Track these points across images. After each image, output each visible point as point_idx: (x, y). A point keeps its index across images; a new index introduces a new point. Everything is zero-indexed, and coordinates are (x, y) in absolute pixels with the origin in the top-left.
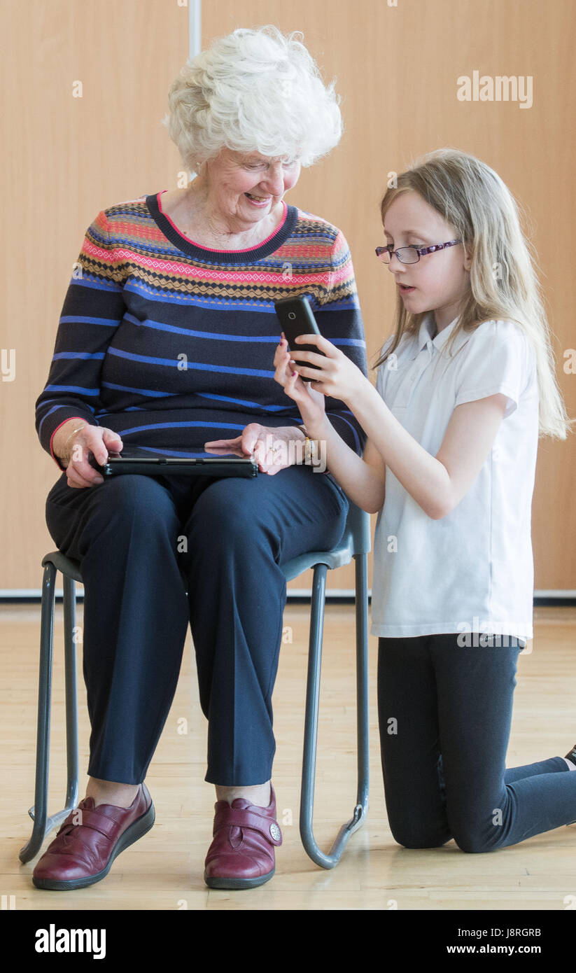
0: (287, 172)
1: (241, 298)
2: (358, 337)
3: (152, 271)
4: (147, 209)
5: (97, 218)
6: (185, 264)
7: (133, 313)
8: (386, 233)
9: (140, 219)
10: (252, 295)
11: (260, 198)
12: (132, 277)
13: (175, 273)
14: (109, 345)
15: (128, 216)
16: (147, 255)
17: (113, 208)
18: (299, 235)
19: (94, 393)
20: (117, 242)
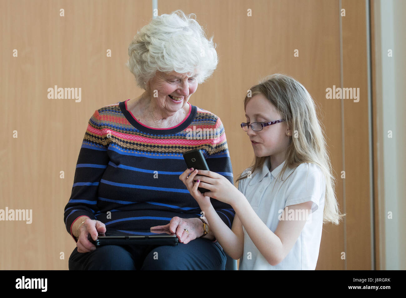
0: (191, 84)
1: (169, 153)
2: (229, 171)
3: (122, 140)
4: (120, 108)
5: (94, 114)
6: (140, 136)
7: (113, 161)
8: (247, 116)
9: (116, 113)
10: (174, 151)
11: (177, 98)
12: (112, 142)
13: (134, 141)
14: (101, 178)
15: (110, 112)
16: (120, 131)
17: (102, 108)
18: (198, 120)
19: (94, 203)
20: (104, 125)
